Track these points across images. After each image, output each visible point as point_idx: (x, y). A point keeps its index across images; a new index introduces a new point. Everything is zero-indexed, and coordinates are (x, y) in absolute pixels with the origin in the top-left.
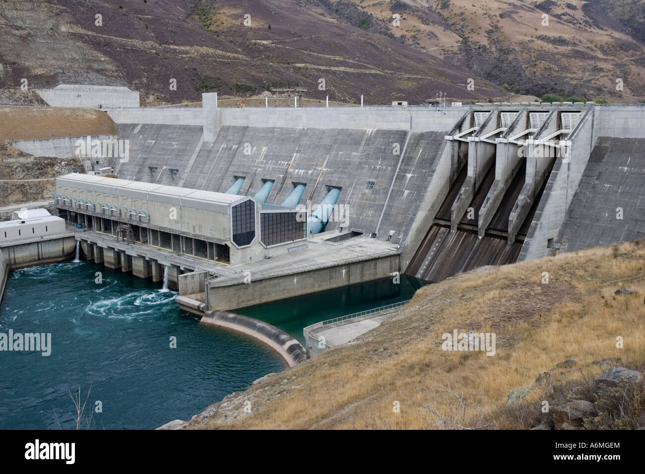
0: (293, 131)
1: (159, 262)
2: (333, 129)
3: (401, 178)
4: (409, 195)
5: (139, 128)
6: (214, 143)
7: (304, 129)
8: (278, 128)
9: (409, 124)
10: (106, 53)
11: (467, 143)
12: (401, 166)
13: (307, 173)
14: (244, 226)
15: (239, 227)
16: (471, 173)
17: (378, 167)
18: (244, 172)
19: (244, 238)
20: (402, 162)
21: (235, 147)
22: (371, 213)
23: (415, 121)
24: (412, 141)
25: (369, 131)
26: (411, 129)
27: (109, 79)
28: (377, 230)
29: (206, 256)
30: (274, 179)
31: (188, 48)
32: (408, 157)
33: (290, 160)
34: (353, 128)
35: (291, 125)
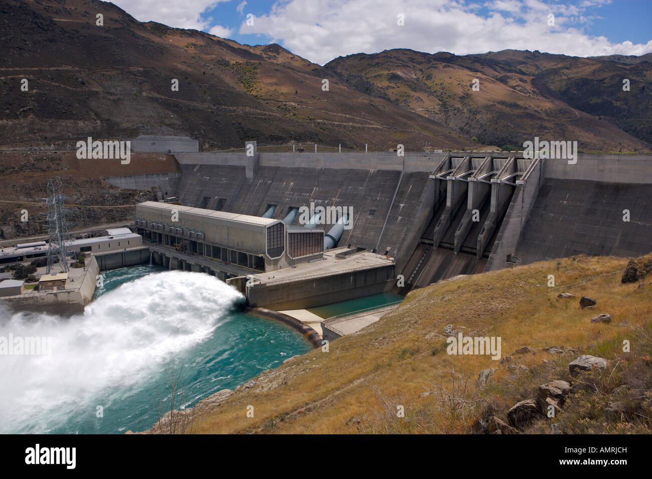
0: (314, 170)
1: (211, 269)
2: (344, 169)
3: (396, 207)
4: (402, 219)
5: (198, 167)
6: (254, 179)
7: (322, 169)
8: (303, 168)
9: (402, 166)
10: (174, 112)
11: (447, 181)
12: (396, 198)
13: (324, 202)
14: (276, 243)
15: (272, 244)
16: (449, 204)
17: (378, 199)
18: (276, 202)
19: (276, 251)
20: (397, 195)
21: (269, 182)
22: (372, 233)
23: (406, 164)
24: (404, 179)
25: (372, 170)
26: (404, 169)
27: (177, 130)
28: (377, 247)
29: (246, 265)
30: (299, 207)
31: (235, 108)
32: (401, 192)
33: (311, 193)
34: (360, 168)
35: (312, 166)
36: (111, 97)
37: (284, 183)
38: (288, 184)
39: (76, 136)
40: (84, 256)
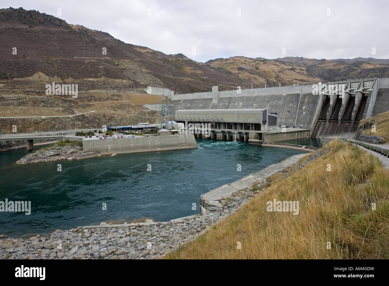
0: (252, 97)
3: (301, 108)
4: (305, 113)
5: (182, 101)
6: (218, 103)
7: (256, 96)
9: (300, 91)
10: (159, 79)
12: (300, 104)
15: (264, 119)
17: (290, 106)
19: (265, 122)
20: (300, 103)
21: (227, 104)
22: (291, 120)
23: (303, 90)
24: (302, 97)
25: (284, 95)
26: (301, 93)
27: (164, 87)
28: (295, 125)
31: (183, 78)
32: (302, 102)
33: (253, 106)
34: (277, 94)
35: (250, 95)
36: (131, 71)
38: (239, 104)
39: (123, 87)
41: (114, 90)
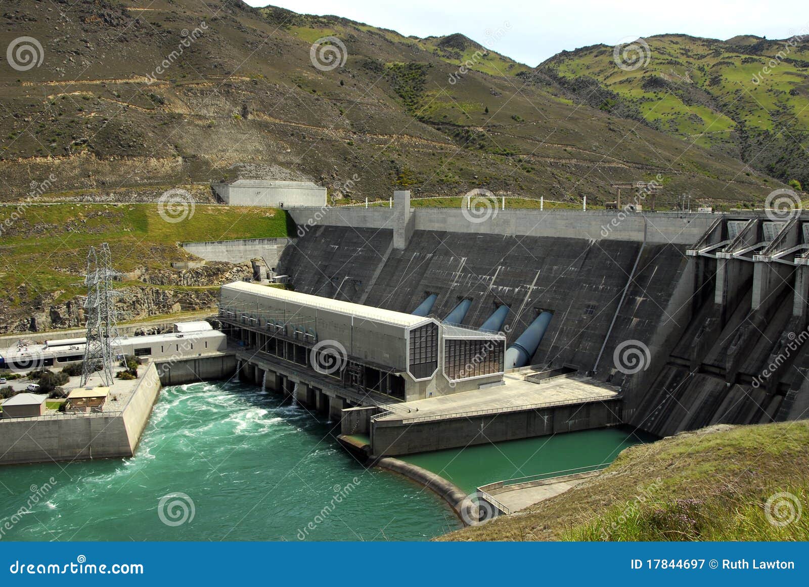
0: (500, 239)
1: (324, 392)
2: (547, 237)
3: (630, 302)
4: (638, 324)
6: (406, 250)
7: (511, 236)
8: (482, 234)
9: (643, 234)
11: (716, 260)
12: (629, 287)
13: (513, 290)
14: (423, 356)
15: (417, 356)
16: (719, 298)
18: (437, 287)
19: (424, 368)
20: (632, 281)
21: (429, 256)
22: (588, 344)
23: (649, 229)
24: (645, 256)
25: (592, 240)
26: (645, 240)
27: (294, 173)
28: (595, 367)
29: (377, 389)
30: (472, 296)
31: (386, 137)
33: (493, 275)
34: (573, 236)
35: (497, 231)
37: (452, 258)
38: (457, 261)
39: (145, 181)
40: (139, 362)
41: (108, 194)
